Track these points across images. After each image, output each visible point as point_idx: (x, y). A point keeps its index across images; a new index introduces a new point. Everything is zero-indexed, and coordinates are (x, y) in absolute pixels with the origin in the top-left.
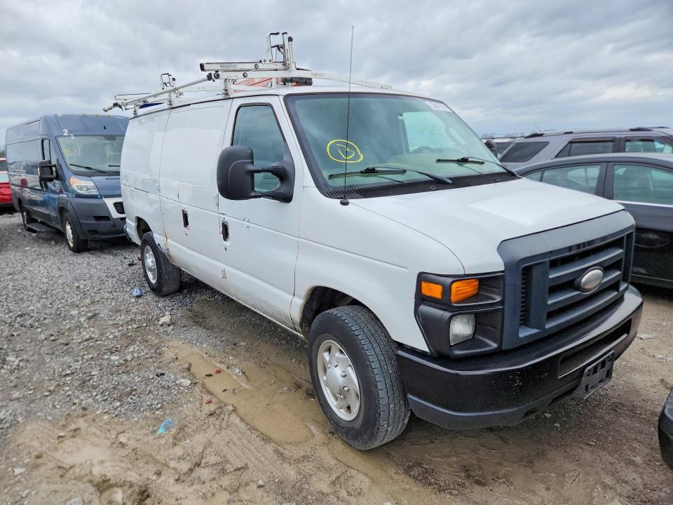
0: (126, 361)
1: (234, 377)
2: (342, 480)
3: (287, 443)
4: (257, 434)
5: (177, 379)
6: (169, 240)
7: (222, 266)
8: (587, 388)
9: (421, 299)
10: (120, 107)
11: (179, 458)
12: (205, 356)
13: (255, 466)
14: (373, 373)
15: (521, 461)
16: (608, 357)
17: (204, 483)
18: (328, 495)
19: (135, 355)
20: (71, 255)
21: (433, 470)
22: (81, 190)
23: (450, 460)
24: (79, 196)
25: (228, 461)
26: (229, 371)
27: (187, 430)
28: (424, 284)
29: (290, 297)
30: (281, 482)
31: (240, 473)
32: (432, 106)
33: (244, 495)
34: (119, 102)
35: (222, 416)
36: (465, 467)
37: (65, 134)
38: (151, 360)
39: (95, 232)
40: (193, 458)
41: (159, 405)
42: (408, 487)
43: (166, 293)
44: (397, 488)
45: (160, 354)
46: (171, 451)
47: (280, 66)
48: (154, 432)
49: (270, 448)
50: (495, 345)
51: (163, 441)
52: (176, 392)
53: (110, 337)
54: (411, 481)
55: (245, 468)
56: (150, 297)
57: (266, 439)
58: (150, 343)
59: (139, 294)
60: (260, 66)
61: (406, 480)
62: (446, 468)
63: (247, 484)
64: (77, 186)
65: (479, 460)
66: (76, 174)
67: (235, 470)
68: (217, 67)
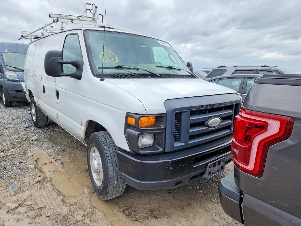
0: (7, 156)
1: (58, 165)
2: (90, 214)
3: (70, 196)
4: (57, 191)
5: (28, 165)
6: (39, 100)
7: (57, 112)
8: (210, 173)
9: (127, 125)
10: (25, 37)
11: (13, 202)
12: (47, 155)
13: (49, 207)
14: (107, 162)
15: (179, 208)
16: (222, 159)
17: (20, 214)
18: (79, 221)
19: (13, 153)
20: (3, 108)
21: (136, 211)
22: (10, 77)
23: (146, 206)
24: (9, 80)
25: (37, 204)
26: (56, 163)
27: (23, 188)
28: (129, 118)
29: (80, 126)
30: (58, 215)
31: (40, 210)
32: (161, 43)
33: (37, 220)
34: (24, 35)
35: (43, 183)
36: (152, 209)
37: (6, 52)
38: (20, 156)
39: (15, 97)
40: (20, 202)
41: (14, 177)
42: (121, 218)
43: (40, 127)
44: (115, 219)
45: (26, 153)
46: (10, 198)
47: (91, 19)
48: (6, 189)
49: (60, 198)
50: (162, 150)
51: (8, 193)
52: (25, 171)
53: (4, 144)
54: (123, 215)
55: (44, 207)
56: (33, 128)
57: (60, 194)
58: (23, 148)
59: (28, 126)
60: (81, 18)
61: (121, 215)
62: (142, 210)
63: (41, 215)
64: (9, 76)
65: (159, 206)
66: (8, 70)
67: (39, 208)
68: (58, 16)
